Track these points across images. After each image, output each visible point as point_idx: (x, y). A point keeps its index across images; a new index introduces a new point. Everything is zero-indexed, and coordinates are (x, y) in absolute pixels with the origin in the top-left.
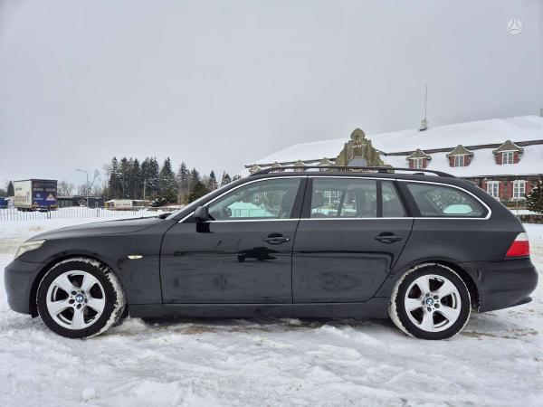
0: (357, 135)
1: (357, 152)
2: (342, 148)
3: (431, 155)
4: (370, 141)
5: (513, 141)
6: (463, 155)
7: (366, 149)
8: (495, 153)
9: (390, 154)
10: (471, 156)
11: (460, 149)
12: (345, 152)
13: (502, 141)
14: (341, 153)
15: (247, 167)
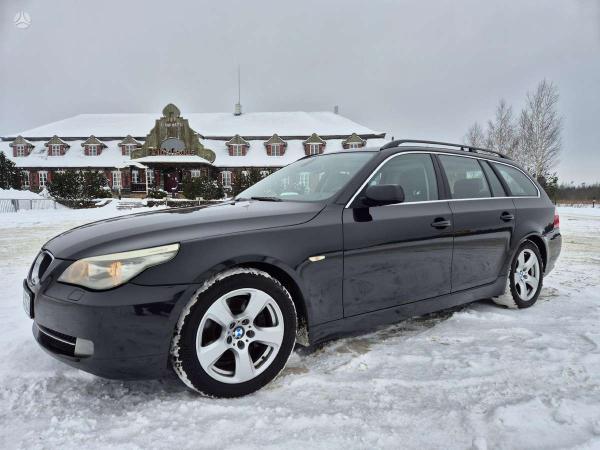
0: (171, 111)
1: (172, 132)
2: (153, 125)
3: (251, 142)
4: (186, 121)
5: (319, 134)
6: (278, 144)
7: (183, 129)
8: (305, 145)
9: (208, 138)
10: (285, 146)
11: (276, 138)
12: (156, 130)
13: (309, 134)
14: (152, 132)
15: (4, 140)
